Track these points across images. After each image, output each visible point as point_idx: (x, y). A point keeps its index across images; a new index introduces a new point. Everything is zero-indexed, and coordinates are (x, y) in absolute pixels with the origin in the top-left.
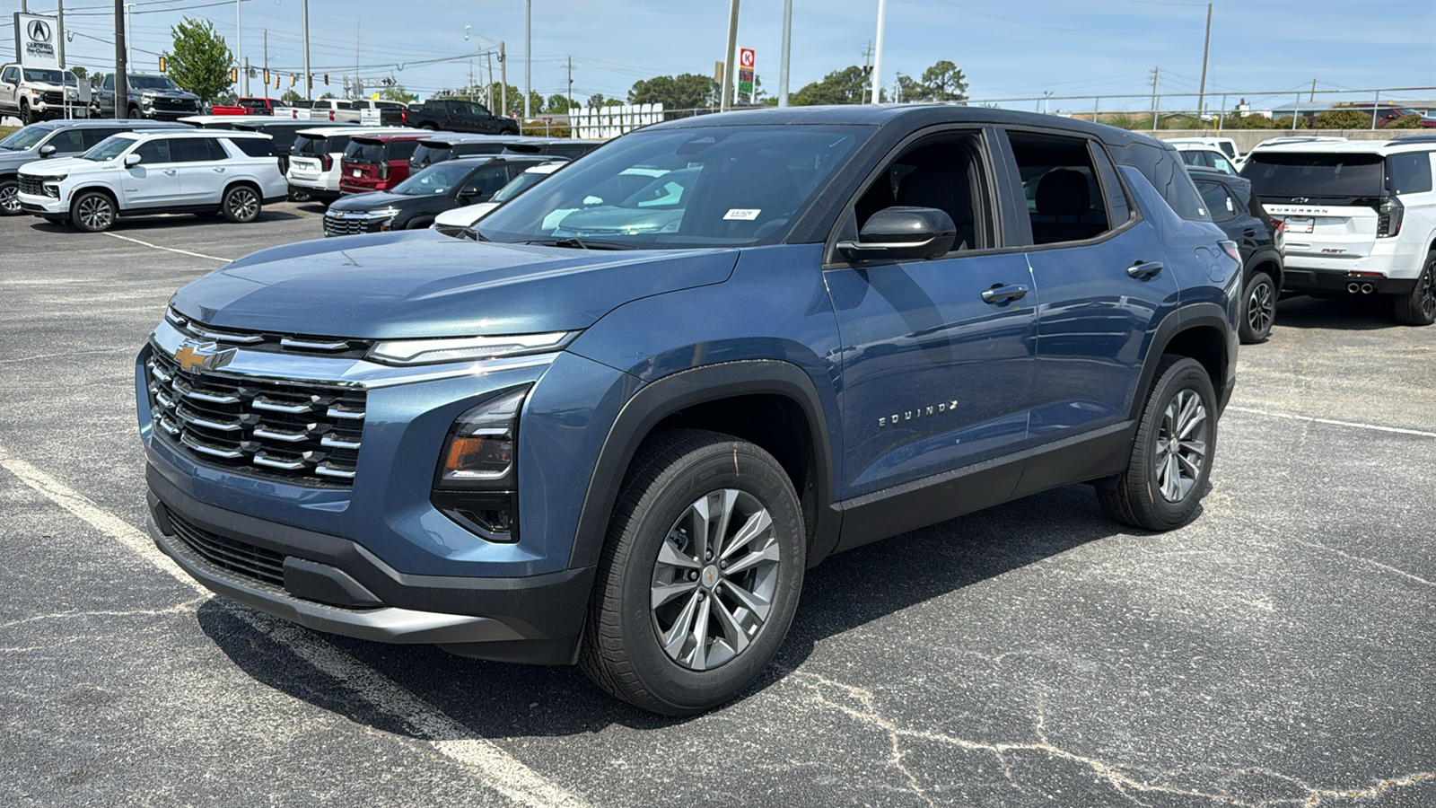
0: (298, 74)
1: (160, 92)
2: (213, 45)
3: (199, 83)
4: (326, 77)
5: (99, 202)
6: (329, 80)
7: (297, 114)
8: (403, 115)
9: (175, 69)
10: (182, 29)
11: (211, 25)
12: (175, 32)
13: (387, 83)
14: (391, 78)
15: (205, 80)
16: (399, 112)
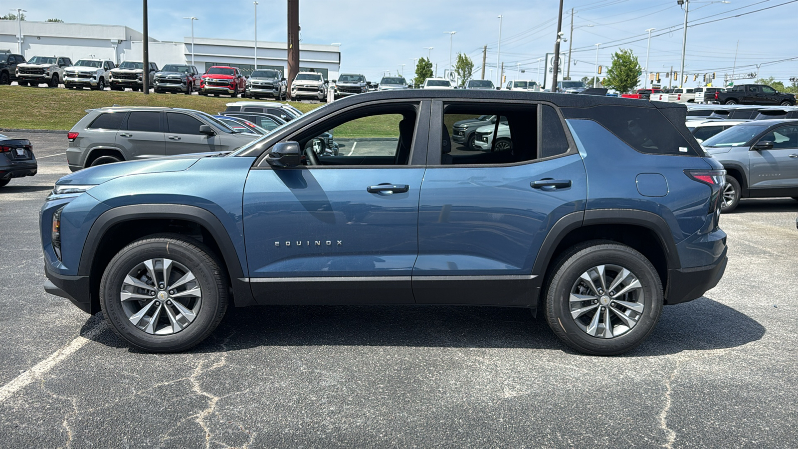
0: (698, 74)
1: (575, 89)
2: (631, 63)
3: (622, 83)
4: (714, 74)
5: (505, 145)
6: (715, 76)
7: (662, 97)
8: (716, 95)
9: (611, 76)
10: (617, 55)
11: (631, 51)
12: (613, 57)
13: (750, 76)
14: (753, 73)
15: (625, 81)
16: (714, 93)
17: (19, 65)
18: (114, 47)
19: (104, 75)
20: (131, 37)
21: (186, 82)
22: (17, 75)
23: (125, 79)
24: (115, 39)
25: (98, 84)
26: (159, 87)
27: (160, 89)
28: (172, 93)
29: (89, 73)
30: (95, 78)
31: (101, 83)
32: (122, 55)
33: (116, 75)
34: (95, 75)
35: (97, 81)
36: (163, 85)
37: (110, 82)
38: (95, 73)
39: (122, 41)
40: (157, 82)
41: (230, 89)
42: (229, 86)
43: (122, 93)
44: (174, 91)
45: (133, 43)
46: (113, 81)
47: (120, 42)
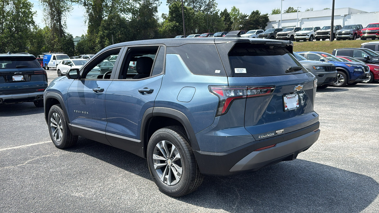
17: (278, 33)
18: (342, 19)
19: (313, 34)
20: (351, 12)
21: (352, 34)
22: (276, 38)
23: (322, 35)
24: (343, 15)
25: (310, 38)
26: (338, 37)
27: (339, 38)
28: (343, 40)
29: (306, 34)
30: (308, 36)
31: (312, 38)
32: (346, 22)
33: (318, 33)
34: (309, 34)
35: (309, 37)
36: (340, 36)
37: (316, 37)
38: (308, 33)
39: (346, 15)
40: (337, 35)
41: (377, 35)
42: (376, 34)
43: (319, 42)
44: (344, 39)
45: (352, 15)
46: (317, 36)
47: (345, 16)
